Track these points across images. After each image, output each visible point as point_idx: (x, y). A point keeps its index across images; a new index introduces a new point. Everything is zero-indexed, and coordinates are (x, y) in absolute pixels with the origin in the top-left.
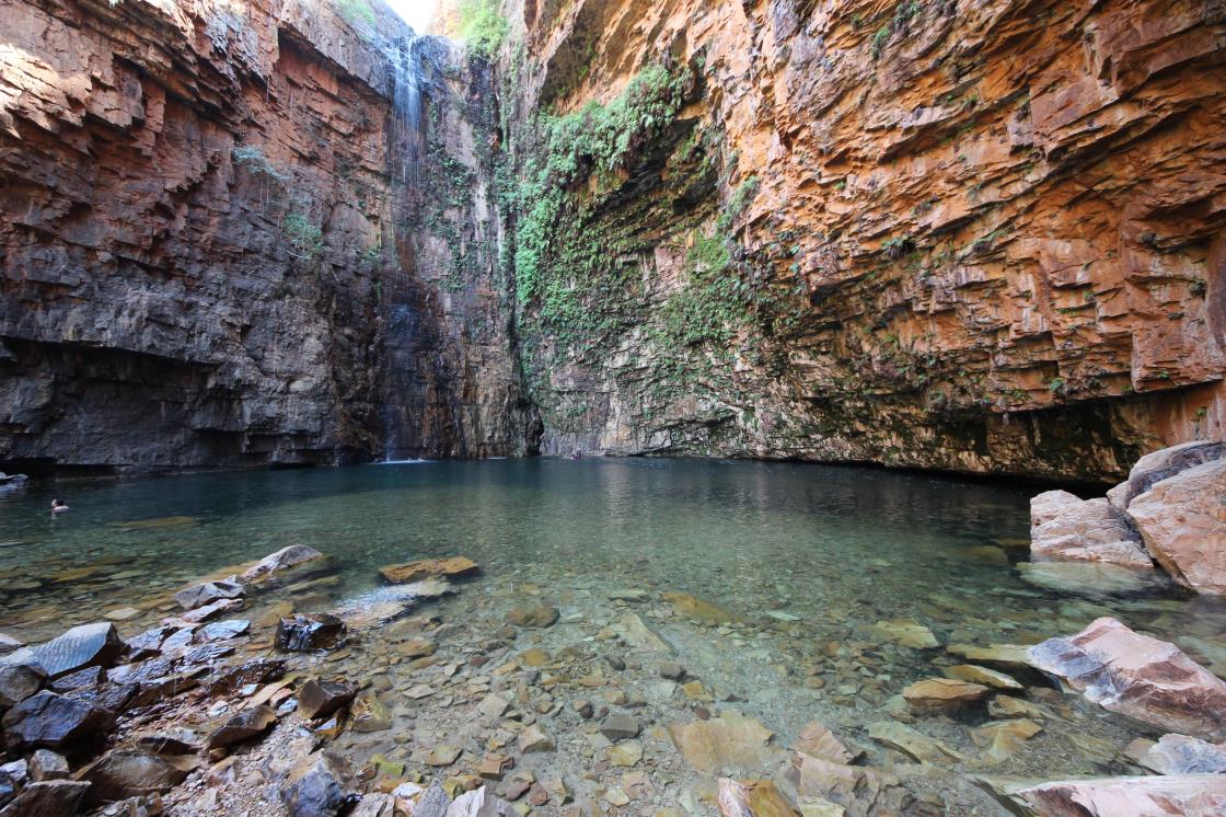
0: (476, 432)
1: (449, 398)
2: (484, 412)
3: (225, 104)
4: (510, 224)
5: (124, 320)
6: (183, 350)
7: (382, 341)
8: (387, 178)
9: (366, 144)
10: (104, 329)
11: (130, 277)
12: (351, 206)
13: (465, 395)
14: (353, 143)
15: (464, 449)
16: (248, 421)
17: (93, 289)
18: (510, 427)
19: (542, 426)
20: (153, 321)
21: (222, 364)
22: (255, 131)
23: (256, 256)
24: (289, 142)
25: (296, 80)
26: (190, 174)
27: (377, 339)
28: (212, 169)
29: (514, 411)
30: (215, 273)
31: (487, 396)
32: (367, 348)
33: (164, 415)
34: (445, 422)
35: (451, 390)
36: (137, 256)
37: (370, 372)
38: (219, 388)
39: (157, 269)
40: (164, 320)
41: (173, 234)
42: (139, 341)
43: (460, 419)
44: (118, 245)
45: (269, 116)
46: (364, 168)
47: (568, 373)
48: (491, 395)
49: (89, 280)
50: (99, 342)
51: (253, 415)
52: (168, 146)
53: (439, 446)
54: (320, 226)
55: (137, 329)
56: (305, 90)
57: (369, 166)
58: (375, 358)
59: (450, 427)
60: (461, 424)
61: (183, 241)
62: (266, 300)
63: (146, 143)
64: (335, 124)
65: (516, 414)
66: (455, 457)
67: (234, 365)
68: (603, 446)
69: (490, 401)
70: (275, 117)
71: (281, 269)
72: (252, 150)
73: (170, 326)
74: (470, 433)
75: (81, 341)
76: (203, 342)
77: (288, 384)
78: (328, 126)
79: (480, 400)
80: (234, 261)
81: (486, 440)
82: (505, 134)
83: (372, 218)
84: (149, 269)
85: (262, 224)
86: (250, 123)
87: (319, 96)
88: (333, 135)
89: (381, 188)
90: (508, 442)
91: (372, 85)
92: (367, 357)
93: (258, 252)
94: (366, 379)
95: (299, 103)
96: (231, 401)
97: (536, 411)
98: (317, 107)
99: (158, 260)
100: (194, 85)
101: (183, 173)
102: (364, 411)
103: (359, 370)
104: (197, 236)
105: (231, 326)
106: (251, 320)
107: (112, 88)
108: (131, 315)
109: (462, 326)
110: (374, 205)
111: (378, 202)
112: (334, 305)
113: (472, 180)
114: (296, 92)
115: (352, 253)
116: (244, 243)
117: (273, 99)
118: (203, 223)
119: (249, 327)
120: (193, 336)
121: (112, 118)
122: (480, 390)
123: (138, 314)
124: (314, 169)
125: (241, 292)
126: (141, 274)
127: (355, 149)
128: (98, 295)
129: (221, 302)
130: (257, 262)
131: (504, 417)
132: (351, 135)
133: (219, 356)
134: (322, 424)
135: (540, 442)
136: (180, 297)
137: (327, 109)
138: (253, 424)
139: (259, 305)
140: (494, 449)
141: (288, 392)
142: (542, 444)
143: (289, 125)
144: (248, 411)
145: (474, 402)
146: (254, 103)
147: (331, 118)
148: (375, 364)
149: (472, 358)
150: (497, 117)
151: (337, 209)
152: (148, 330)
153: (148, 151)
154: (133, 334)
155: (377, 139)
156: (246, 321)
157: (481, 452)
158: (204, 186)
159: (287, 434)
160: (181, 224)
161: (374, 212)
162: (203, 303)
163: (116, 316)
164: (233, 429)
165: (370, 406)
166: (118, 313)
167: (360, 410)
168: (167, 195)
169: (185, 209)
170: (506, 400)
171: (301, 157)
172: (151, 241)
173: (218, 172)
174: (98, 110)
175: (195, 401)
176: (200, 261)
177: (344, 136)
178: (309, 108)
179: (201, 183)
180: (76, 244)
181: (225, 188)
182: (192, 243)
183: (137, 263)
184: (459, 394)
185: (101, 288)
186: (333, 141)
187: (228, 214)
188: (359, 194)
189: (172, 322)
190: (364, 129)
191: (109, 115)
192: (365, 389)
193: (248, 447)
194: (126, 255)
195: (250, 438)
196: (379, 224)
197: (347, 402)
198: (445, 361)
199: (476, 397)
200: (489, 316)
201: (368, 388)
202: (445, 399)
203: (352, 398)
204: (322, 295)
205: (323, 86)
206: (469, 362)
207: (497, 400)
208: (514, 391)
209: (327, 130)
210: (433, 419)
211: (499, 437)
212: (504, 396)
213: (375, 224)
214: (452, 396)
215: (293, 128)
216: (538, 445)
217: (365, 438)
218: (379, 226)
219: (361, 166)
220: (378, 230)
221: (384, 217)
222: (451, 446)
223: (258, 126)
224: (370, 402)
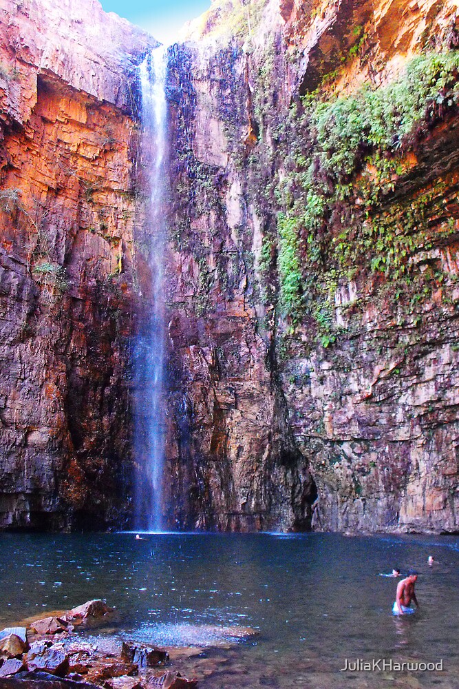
0: (227, 497)
1: (193, 452)
2: (238, 468)
7: (119, 381)
8: (131, 194)
9: (110, 164)
12: (93, 232)
13: (213, 447)
14: (98, 166)
18: (271, 490)
19: (314, 490)
22: (12, 174)
24: (40, 178)
25: (49, 118)
27: (113, 380)
29: (276, 470)
31: (240, 448)
32: (102, 391)
34: (188, 483)
35: (196, 441)
37: (105, 419)
43: (207, 480)
45: (24, 157)
46: (108, 189)
47: (350, 414)
48: (246, 447)
53: (182, 513)
54: (63, 258)
56: (57, 125)
57: (115, 186)
58: (111, 403)
59: (195, 490)
60: (208, 486)
62: (11, 344)
64: (82, 152)
65: (280, 475)
68: (404, 518)
69: (245, 455)
70: (29, 157)
74: (219, 498)
77: (27, 436)
78: (76, 154)
79: (232, 454)
81: (239, 509)
82: (261, 128)
83: (115, 240)
86: (9, 168)
87: (69, 128)
88: (80, 161)
89: (123, 206)
90: (268, 512)
92: (101, 402)
94: (101, 428)
95: (51, 138)
97: (305, 469)
98: (66, 138)
102: (98, 467)
103: (95, 418)
109: (209, 358)
110: (116, 226)
111: (121, 222)
112: (72, 344)
114: (48, 129)
115: (92, 283)
122: (232, 441)
124: (60, 200)
127: (100, 171)
131: (263, 477)
132: (97, 158)
134: (56, 482)
135: (311, 512)
137: (76, 138)
140: (251, 521)
142: (315, 515)
143: (41, 161)
145: (224, 456)
147: (79, 146)
148: (110, 411)
149: (221, 398)
150: (251, 108)
151: (80, 236)
155: (121, 157)
157: (233, 524)
159: (23, 493)
161: (115, 233)
165: (104, 462)
167: (94, 467)
170: (266, 453)
171: (50, 190)
177: (89, 160)
178: (59, 141)
184: (206, 447)
186: (80, 168)
188: (102, 217)
190: (110, 150)
192: (99, 440)
196: (120, 245)
197: (81, 457)
198: (190, 403)
199: (226, 450)
200: (243, 343)
201: (103, 439)
202: (188, 452)
203: (86, 452)
204: (61, 334)
205: (73, 117)
206: (217, 403)
207: (254, 453)
208: (276, 442)
209: (75, 159)
210: (174, 479)
211: (257, 504)
212: (263, 447)
213: (116, 246)
214: (198, 450)
215: (44, 163)
216: (310, 517)
217: (98, 502)
218: (120, 248)
219: (105, 188)
220: (119, 252)
221: (126, 237)
222: (196, 515)
223: (15, 169)
224: (104, 457)
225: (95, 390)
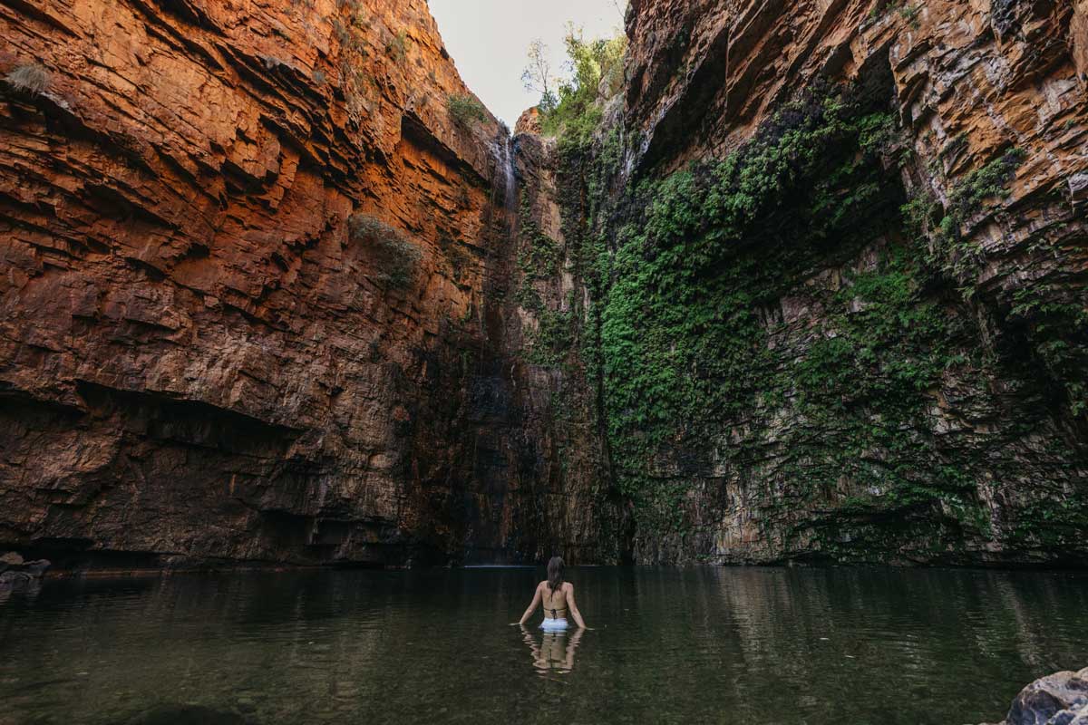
3: (350, 171)
5: (216, 371)
6: (271, 410)
7: (465, 415)
8: (481, 252)
9: (465, 220)
10: (193, 380)
11: (232, 327)
12: (446, 278)
14: (453, 219)
16: (321, 502)
17: (191, 335)
20: (247, 375)
21: (306, 429)
22: (371, 200)
23: (357, 315)
24: (400, 213)
25: (411, 162)
26: (310, 230)
27: (460, 413)
28: (329, 228)
30: (316, 330)
32: (450, 422)
33: (232, 490)
36: (244, 304)
37: (451, 449)
38: (299, 458)
39: (260, 321)
40: (257, 374)
41: (283, 285)
42: (227, 397)
43: (547, 511)
44: (229, 291)
45: (384, 189)
46: (461, 242)
49: (190, 325)
50: (184, 394)
51: (328, 496)
52: (293, 203)
54: (418, 293)
55: (228, 382)
56: (417, 170)
57: (466, 240)
58: (457, 435)
60: (547, 517)
61: (291, 294)
62: (361, 362)
63: (274, 196)
64: (440, 201)
67: (318, 432)
70: (390, 190)
71: (379, 331)
72: (367, 216)
73: (262, 382)
75: (164, 392)
76: (292, 403)
77: (370, 458)
78: (434, 203)
80: (336, 318)
83: (466, 289)
84: (253, 321)
85: (367, 285)
86: (369, 193)
87: (429, 177)
88: (437, 211)
89: (474, 260)
91: (476, 169)
92: (448, 432)
93: (360, 311)
94: (446, 458)
95: (412, 181)
96: (306, 477)
98: (426, 186)
99: (263, 311)
100: (327, 150)
101: (303, 228)
103: (442, 447)
104: (306, 290)
105: (323, 386)
106: (344, 383)
107: (254, 143)
108: (224, 367)
110: (467, 277)
111: (471, 274)
114: (409, 172)
116: (348, 300)
117: (391, 175)
118: (313, 280)
119: (340, 390)
120: (283, 396)
121: (249, 168)
123: (231, 366)
124: (417, 240)
125: (339, 352)
126: (245, 326)
127: (455, 224)
128: (196, 341)
129: (317, 361)
130: (357, 321)
132: (453, 211)
133: (306, 420)
136: (278, 352)
137: (435, 187)
138: (326, 507)
139: (353, 368)
141: (368, 469)
143: (401, 199)
144: (323, 490)
146: (374, 175)
147: (438, 196)
148: (456, 442)
150: (584, 196)
151: (433, 277)
152: (240, 384)
153: (274, 204)
154: (222, 387)
155: (475, 217)
156: (338, 383)
158: (320, 244)
159: (361, 522)
160: (292, 277)
161: (466, 283)
162: (299, 360)
163: (209, 367)
164: (304, 512)
166: (211, 364)
168: (284, 247)
169: (298, 264)
171: (409, 227)
172: (260, 290)
173: (335, 233)
174: (237, 158)
175: (268, 476)
176: (304, 317)
177: (446, 212)
178: (420, 187)
179: (318, 240)
180: (185, 287)
181: (338, 247)
182: (299, 298)
183: (242, 312)
185: (200, 335)
186: (437, 216)
187: (338, 271)
188: (455, 265)
189: (265, 377)
190: (465, 207)
191: (246, 165)
192: (445, 470)
193: (315, 537)
194: (233, 301)
195: (321, 525)
196: (471, 294)
197: (426, 485)
201: (448, 469)
203: (431, 481)
204: (413, 361)
205: (434, 168)
209: (433, 207)
215: (404, 201)
223: (375, 197)
224: (448, 487)
225: (442, 421)
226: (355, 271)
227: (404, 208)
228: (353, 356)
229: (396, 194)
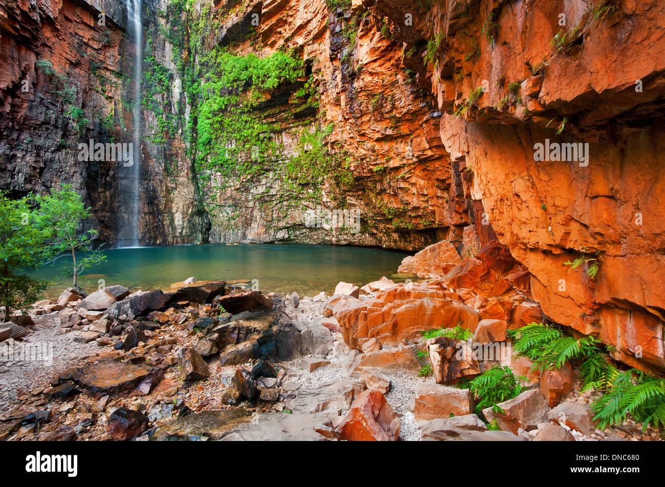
0: (172, 229)
1: (155, 209)
2: (177, 217)
3: (33, 36)
4: (193, 104)
7: (114, 174)
8: (119, 75)
9: (108, 54)
12: (97, 92)
13: (165, 207)
14: (100, 54)
15: (165, 241)
18: (192, 227)
19: (210, 225)
22: (46, 49)
23: (47, 126)
24: (65, 55)
25: (69, 17)
26: (14, 79)
28: (24, 74)
29: (195, 217)
30: (25, 137)
31: (178, 208)
34: (153, 224)
35: (157, 205)
37: (107, 193)
41: (3, 114)
43: (163, 222)
45: (54, 40)
46: (106, 69)
47: (229, 195)
48: (181, 208)
53: (150, 238)
54: (81, 105)
56: (74, 23)
57: (109, 67)
58: (110, 185)
59: (156, 227)
60: (163, 225)
61: (8, 118)
62: (53, 152)
64: (91, 43)
65: (197, 219)
66: (159, 245)
68: (249, 237)
69: (180, 211)
70: (57, 40)
71: (60, 133)
72: (45, 62)
74: (168, 230)
76: (20, 178)
78: (87, 44)
79: (174, 210)
80: (35, 129)
81: (178, 234)
83: (109, 98)
85: (51, 106)
86: (45, 45)
87: (82, 26)
88: (89, 49)
89: (115, 80)
90: (191, 235)
91: (115, 21)
92: (105, 184)
93: (49, 123)
94: (105, 197)
95: (71, 31)
97: (207, 217)
98: (79, 32)
100: (18, 27)
101: (9, 78)
102: (105, 217)
103: (102, 192)
104: (15, 114)
105: (34, 167)
106: (44, 164)
109: (163, 165)
110: (111, 91)
111: (113, 89)
113: (171, 78)
114: (69, 24)
115: (97, 121)
116: (42, 118)
118: (18, 107)
119: (43, 168)
122: (174, 204)
124: (77, 70)
125: (39, 148)
127: (101, 57)
130: (47, 129)
131: (189, 221)
132: (100, 49)
133: (28, 186)
134: (83, 226)
135: (209, 235)
137: (87, 34)
139: (48, 155)
140: (183, 240)
142: (211, 236)
143: (65, 44)
145: (170, 212)
146: (47, 33)
147: (89, 39)
148: (110, 189)
149: (169, 185)
150: (188, 41)
155: (114, 51)
156: (42, 165)
157: (175, 241)
160: (8, 108)
161: (110, 95)
165: (108, 214)
167: (103, 216)
169: (10, 99)
170: (190, 210)
171: (71, 63)
173: (28, 76)
176: (17, 130)
177: (95, 49)
178: (77, 34)
181: (31, 86)
184: (162, 207)
186: (89, 53)
187: (33, 101)
188: (102, 84)
190: (108, 46)
192: (105, 204)
196: (113, 102)
198: (153, 187)
199: (171, 208)
200: (179, 160)
201: (107, 203)
202: (153, 209)
205: (84, 20)
206: (167, 187)
207: (185, 210)
208: (195, 205)
209: (86, 47)
210: (146, 222)
211: (186, 232)
212: (189, 207)
213: (111, 102)
214: (158, 208)
215: (67, 46)
216: (208, 237)
217: (106, 234)
218: (113, 103)
219: (104, 68)
220: (112, 106)
221: (116, 98)
222: (157, 238)
223: (48, 46)
224: (108, 212)
225: (101, 178)
226: (43, 99)
227: (68, 51)
228: (48, 149)
229: (61, 42)
